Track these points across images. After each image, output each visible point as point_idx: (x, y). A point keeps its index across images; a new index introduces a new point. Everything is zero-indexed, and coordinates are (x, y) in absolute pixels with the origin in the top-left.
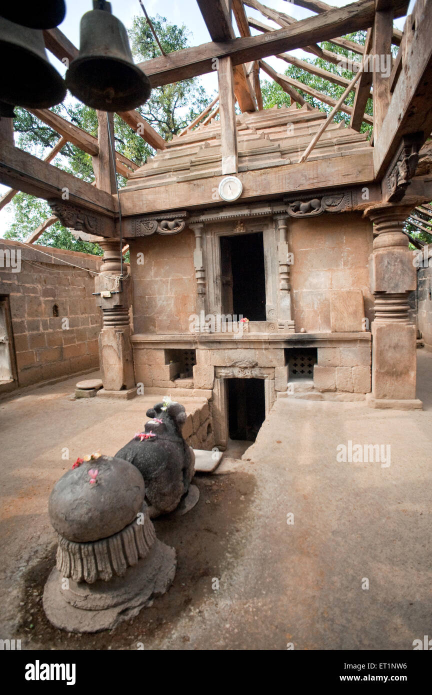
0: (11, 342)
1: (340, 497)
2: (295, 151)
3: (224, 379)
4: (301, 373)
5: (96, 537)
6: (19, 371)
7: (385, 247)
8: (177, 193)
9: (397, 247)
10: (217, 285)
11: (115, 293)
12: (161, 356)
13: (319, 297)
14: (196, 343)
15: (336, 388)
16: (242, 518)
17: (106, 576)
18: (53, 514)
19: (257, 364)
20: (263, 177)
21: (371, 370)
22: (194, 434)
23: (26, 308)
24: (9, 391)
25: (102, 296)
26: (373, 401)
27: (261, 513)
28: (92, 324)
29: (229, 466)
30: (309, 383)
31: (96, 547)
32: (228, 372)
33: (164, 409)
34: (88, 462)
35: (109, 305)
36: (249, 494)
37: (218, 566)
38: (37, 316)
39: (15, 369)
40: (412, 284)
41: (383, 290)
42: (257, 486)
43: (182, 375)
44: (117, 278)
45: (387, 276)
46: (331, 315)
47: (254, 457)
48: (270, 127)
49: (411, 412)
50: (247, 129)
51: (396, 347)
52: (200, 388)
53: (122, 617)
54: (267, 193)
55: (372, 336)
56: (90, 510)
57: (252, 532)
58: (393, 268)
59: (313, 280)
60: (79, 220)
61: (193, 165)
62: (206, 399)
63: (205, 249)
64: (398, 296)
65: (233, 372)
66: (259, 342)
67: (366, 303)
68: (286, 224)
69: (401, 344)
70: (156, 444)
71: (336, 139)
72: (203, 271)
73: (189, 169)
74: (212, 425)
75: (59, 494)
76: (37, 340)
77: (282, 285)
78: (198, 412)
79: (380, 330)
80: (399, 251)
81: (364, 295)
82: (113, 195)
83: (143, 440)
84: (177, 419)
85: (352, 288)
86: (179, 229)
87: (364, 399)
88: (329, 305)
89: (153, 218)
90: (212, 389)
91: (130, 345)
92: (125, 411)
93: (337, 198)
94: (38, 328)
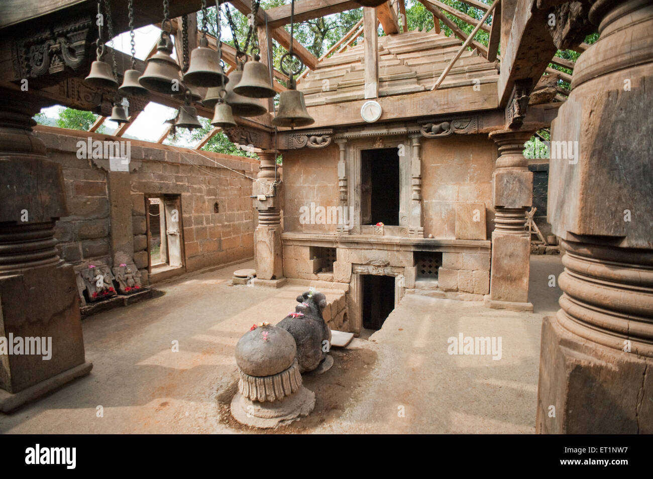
0: (181, 235)
1: (441, 372)
2: (430, 77)
3: (360, 275)
4: (428, 273)
5: (266, 373)
6: (187, 258)
7: (506, 167)
8: (325, 113)
9: (516, 168)
10: (357, 193)
11: (269, 197)
12: (306, 252)
13: (446, 208)
14: (337, 242)
15: (457, 288)
16: (364, 379)
17: (272, 399)
18: (240, 357)
19: (389, 264)
20: (400, 102)
21: (490, 274)
22: (332, 320)
23: (194, 206)
24: (179, 275)
25: (258, 199)
26: (489, 302)
27: (378, 377)
28: (245, 220)
29: (358, 344)
30: (434, 283)
31: (266, 379)
32: (364, 269)
33: (310, 296)
34: (261, 327)
35: (264, 207)
36: (371, 364)
37: (343, 404)
38: (202, 212)
39: (183, 257)
40: (528, 201)
41: (501, 205)
42: (378, 359)
43: (324, 269)
44: (272, 183)
45: (505, 193)
46: (456, 224)
47: (379, 339)
48: (409, 52)
49: (522, 313)
50: (389, 54)
51: (511, 255)
52: (339, 282)
53: (281, 424)
54: (403, 116)
55: (491, 244)
56: (263, 356)
57: (370, 388)
58: (511, 186)
59: (442, 192)
60: (243, 137)
61: (340, 88)
62: (343, 292)
63: (348, 161)
64: (514, 211)
65: (368, 270)
66: (392, 245)
67: (488, 215)
68: (419, 142)
69: (516, 253)
70: (304, 320)
71: (467, 67)
72: (345, 180)
73: (336, 90)
74: (348, 314)
75: (243, 345)
76: (201, 232)
77: (414, 196)
78: (336, 302)
79: (498, 239)
80: (517, 171)
81: (487, 207)
82: (271, 113)
83: (294, 318)
84: (319, 304)
85: (476, 201)
86: (326, 144)
87: (482, 300)
88: (455, 215)
89: (304, 134)
90: (349, 283)
91: (280, 242)
92: (275, 297)
93: (464, 122)
94: (202, 223)
